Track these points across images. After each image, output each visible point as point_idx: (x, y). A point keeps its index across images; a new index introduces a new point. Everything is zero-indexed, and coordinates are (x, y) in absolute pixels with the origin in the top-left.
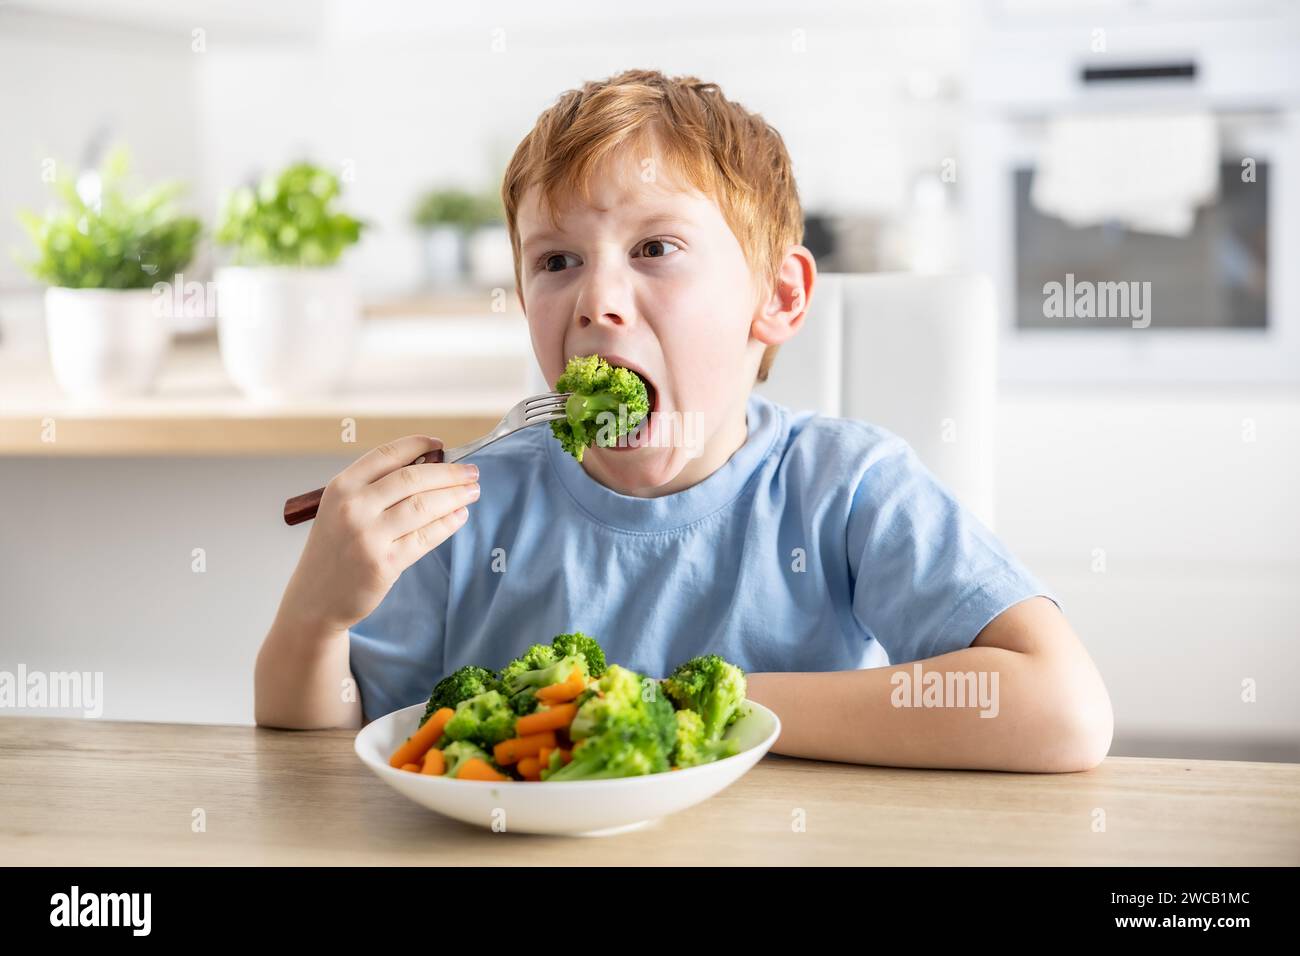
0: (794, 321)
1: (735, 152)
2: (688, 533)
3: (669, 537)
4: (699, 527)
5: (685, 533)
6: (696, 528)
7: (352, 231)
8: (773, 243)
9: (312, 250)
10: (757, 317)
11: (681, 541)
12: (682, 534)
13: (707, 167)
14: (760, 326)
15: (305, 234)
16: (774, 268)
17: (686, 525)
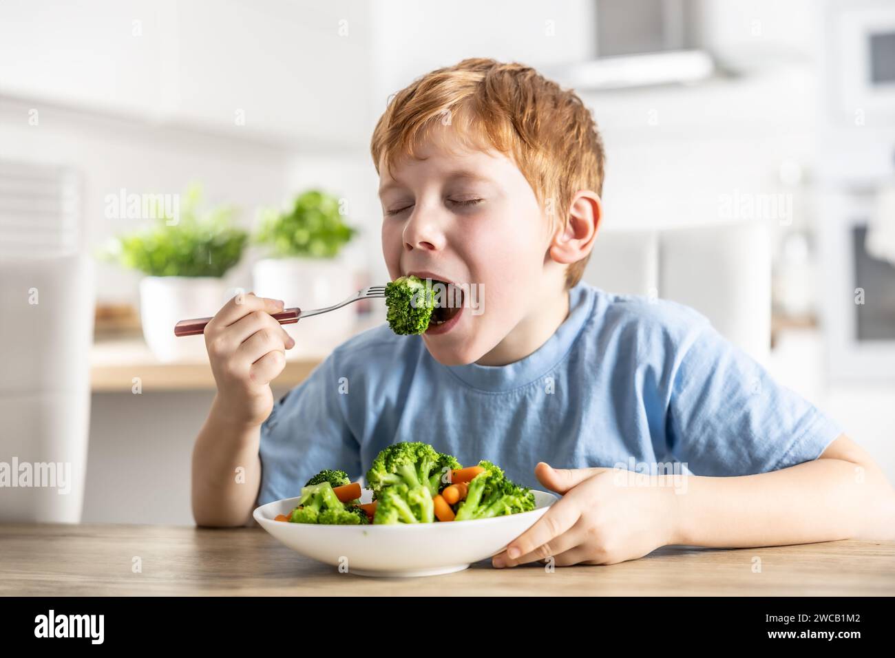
0: (584, 246)
1: (533, 121)
2: (532, 389)
3: (519, 394)
4: (539, 384)
5: (530, 388)
6: (537, 384)
7: (347, 235)
8: (563, 189)
9: (319, 247)
10: (553, 243)
11: (527, 396)
12: (528, 390)
13: (507, 131)
14: (556, 250)
15: (313, 236)
16: (565, 207)
17: (529, 384)
